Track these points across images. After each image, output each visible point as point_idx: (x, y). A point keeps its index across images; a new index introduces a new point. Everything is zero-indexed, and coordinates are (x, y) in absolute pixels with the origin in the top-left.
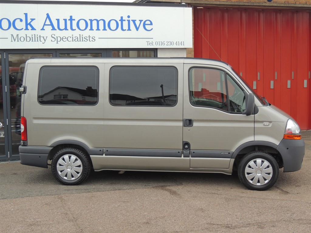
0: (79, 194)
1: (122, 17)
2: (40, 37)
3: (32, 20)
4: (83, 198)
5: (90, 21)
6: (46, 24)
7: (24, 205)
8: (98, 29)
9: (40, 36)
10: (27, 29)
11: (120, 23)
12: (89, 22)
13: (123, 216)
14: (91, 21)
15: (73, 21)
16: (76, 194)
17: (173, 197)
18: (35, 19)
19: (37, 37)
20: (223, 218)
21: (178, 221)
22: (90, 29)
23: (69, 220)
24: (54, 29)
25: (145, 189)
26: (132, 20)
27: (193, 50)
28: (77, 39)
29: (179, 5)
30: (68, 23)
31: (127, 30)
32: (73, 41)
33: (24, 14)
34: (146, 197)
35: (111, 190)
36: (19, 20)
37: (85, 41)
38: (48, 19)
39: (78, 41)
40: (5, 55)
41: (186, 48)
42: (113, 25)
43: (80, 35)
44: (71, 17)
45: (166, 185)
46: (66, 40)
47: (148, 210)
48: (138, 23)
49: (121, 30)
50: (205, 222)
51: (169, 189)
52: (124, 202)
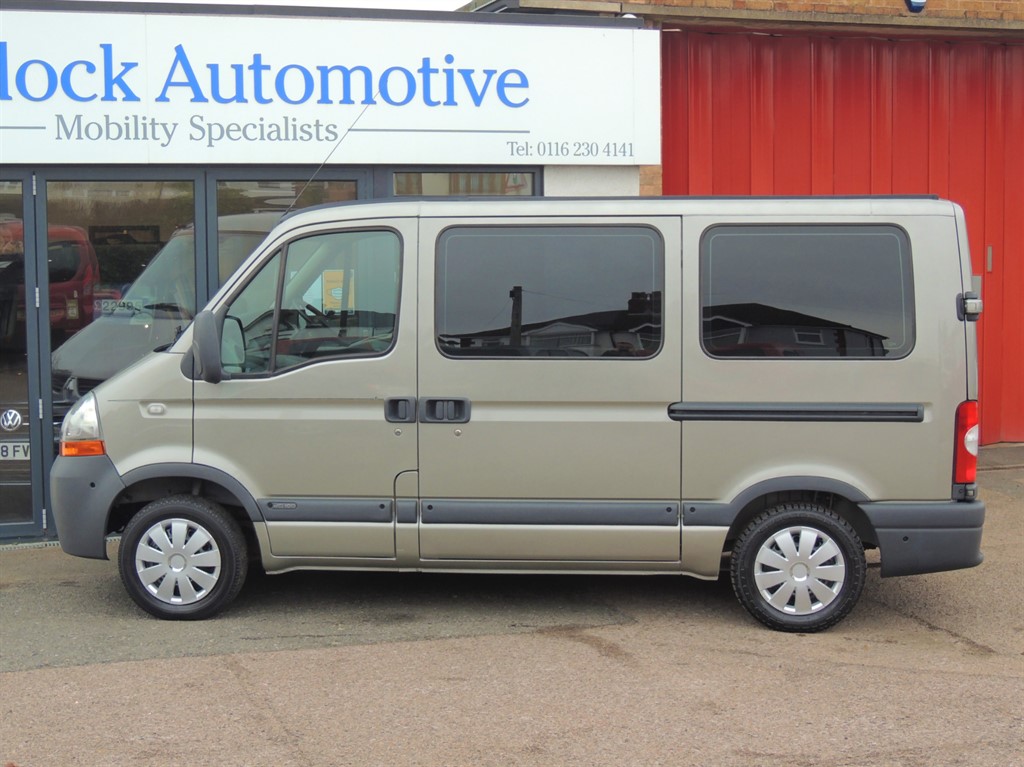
0: (294, 652)
1: (426, 61)
2: (153, 123)
3: (128, 66)
4: (310, 666)
5: (319, 72)
6: (173, 80)
7: (114, 688)
8: (347, 100)
9: (153, 120)
10: (109, 96)
11: (419, 79)
12: (317, 76)
13: (450, 727)
14: (324, 71)
15: (264, 73)
16: (283, 653)
17: (611, 663)
18: (136, 64)
19: (144, 125)
20: (787, 735)
21: (635, 743)
22: (319, 98)
23: (273, 740)
24: (199, 97)
25: (512, 638)
26: (459, 71)
27: (661, 171)
28: (277, 134)
29: (615, 20)
30: (249, 77)
31: (445, 104)
32: (262, 138)
33: (102, 46)
34: (520, 662)
35: (400, 639)
36: (84, 67)
37: (301, 138)
38: (179, 65)
39: (279, 138)
40: (34, 183)
41: (637, 166)
42: (397, 86)
43: (286, 118)
44: (257, 57)
45: (582, 623)
46: (240, 134)
47: (531, 708)
48: (479, 80)
49: (424, 104)
50: (726, 746)
51: (593, 637)
52: (449, 679)
